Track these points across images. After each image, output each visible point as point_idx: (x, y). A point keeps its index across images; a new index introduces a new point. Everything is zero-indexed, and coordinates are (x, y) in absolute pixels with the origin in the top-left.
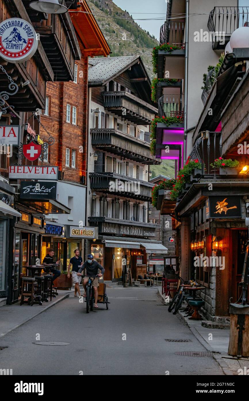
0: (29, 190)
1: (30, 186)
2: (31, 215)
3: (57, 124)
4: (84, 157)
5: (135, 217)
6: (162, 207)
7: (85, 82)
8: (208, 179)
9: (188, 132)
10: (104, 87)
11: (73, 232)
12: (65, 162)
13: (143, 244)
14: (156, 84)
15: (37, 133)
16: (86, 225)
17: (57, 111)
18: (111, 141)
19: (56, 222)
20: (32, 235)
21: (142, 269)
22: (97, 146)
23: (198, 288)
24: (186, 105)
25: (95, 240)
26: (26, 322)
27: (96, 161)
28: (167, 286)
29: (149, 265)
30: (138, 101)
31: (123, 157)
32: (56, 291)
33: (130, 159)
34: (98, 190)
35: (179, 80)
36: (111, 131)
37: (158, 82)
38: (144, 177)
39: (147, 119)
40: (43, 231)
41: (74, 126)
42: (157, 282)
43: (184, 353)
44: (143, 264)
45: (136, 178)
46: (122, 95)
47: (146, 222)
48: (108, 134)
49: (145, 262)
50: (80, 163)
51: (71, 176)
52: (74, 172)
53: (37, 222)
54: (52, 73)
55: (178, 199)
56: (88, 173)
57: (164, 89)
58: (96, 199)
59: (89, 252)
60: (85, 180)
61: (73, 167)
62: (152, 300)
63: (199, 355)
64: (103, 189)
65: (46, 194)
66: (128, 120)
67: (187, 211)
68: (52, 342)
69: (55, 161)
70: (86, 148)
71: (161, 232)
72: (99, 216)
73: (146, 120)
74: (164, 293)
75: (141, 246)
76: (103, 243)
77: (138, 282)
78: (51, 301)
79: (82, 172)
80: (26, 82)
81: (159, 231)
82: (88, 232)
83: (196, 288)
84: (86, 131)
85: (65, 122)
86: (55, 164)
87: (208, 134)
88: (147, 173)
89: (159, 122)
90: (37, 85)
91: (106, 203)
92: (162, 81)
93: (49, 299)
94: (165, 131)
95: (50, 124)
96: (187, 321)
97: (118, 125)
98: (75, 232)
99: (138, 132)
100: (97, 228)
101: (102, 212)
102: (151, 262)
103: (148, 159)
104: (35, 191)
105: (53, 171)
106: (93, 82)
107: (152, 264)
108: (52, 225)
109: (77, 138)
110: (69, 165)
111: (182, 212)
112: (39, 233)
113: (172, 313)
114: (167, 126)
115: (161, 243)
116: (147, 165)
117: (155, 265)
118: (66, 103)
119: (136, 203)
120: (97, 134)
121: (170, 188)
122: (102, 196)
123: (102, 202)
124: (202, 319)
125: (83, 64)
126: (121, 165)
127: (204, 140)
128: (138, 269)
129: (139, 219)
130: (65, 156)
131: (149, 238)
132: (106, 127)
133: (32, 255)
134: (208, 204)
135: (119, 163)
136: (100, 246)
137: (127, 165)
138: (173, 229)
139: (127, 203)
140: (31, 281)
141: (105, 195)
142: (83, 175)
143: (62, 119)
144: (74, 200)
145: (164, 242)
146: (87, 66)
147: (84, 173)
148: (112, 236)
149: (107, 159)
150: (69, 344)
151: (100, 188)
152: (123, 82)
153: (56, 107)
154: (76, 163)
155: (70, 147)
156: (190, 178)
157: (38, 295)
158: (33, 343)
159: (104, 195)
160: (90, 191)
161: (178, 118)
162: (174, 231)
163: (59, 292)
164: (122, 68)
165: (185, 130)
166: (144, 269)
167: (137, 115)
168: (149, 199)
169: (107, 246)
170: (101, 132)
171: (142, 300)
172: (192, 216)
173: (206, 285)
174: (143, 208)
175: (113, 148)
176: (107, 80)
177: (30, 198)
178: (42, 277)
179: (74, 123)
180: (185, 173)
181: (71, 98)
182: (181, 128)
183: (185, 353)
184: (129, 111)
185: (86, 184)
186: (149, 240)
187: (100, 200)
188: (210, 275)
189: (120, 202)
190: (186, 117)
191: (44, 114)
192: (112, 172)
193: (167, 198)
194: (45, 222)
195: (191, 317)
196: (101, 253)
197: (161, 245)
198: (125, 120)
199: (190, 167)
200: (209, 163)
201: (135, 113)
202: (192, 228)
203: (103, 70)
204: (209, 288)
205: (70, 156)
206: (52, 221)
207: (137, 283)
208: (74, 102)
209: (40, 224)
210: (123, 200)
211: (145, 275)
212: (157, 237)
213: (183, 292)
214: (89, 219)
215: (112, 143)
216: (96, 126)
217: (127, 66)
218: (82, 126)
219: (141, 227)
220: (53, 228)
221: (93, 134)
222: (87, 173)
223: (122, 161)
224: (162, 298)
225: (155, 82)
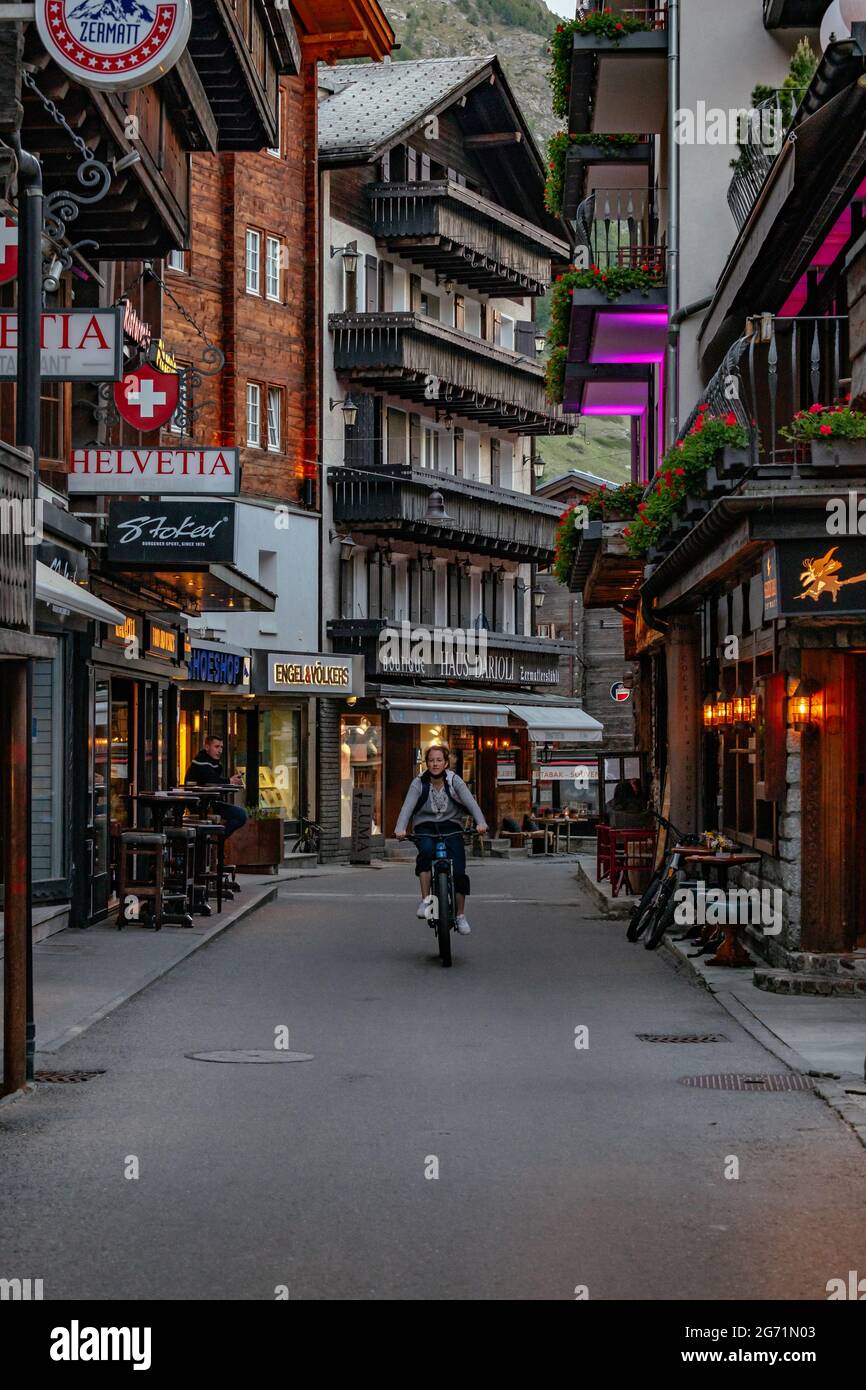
0: (139, 532)
1: (143, 519)
2: (141, 619)
3: (215, 301)
4: (311, 413)
5: (490, 619)
6: (592, 580)
7: (309, 151)
8: (773, 483)
9: (682, 318)
10: (372, 168)
11: (278, 673)
12: (246, 431)
13: (519, 711)
14: (563, 154)
15: (156, 332)
16: (320, 649)
17: (214, 253)
18: (402, 355)
19: (218, 640)
20: (148, 686)
21: (514, 797)
22: (354, 376)
23: (735, 856)
24: (674, 223)
25: (353, 699)
26: (148, 986)
27: (351, 426)
28: (617, 853)
29: (538, 781)
30: (492, 216)
31: (444, 412)
32: (233, 878)
33: (466, 418)
34: (360, 526)
35: (642, 137)
36: (400, 321)
37: (570, 146)
38: (515, 477)
39: (524, 277)
40: (182, 674)
41: (271, 306)
42: (566, 840)
43: (711, 1081)
44: (516, 780)
45: (489, 483)
46: (436, 194)
47: (526, 635)
48: (392, 330)
49: (524, 771)
50: (295, 434)
51: (268, 482)
52: (277, 465)
53: (163, 640)
54: (210, 123)
55: (653, 553)
56: (325, 469)
57: (593, 170)
58: (352, 557)
59: (333, 740)
60: (314, 494)
61: (274, 448)
62: (565, 901)
63: (764, 1085)
64: (377, 524)
65: (198, 544)
66: (459, 283)
67: (688, 593)
68: (253, 1052)
69: (210, 428)
70: (317, 381)
71: (576, 669)
72: (365, 618)
73: (522, 280)
74: (605, 876)
75: (512, 717)
76: (379, 711)
77: (502, 840)
78: (219, 911)
79: (305, 464)
80: (126, 158)
81: (568, 666)
82: (329, 672)
83: (727, 856)
84: (317, 323)
85: (243, 292)
86: (209, 441)
87: (770, 326)
88: (528, 463)
89: (582, 286)
90: (162, 167)
91: (387, 570)
92: (585, 143)
93: (211, 905)
94: (603, 319)
95: (191, 299)
96: (703, 972)
97: (424, 298)
98: (286, 675)
99: (495, 321)
100: (360, 658)
101: (375, 603)
102: (547, 773)
103: (531, 415)
104: (162, 536)
105: (220, 463)
106: (336, 151)
107: (546, 778)
108: (208, 652)
109: (285, 346)
110: (258, 442)
111: (669, 598)
112: (167, 680)
113: (640, 946)
114: (609, 300)
115: (577, 707)
116: (526, 435)
117: (559, 781)
118: (243, 228)
119: (491, 570)
120: (353, 331)
121: (622, 515)
122: (373, 547)
123: (375, 567)
124: (753, 965)
125: (300, 87)
126: (435, 438)
127: (755, 345)
128: (503, 797)
129: (502, 624)
130: (244, 413)
131: (538, 689)
132: (382, 307)
133: (150, 754)
134: (770, 566)
135: (428, 432)
136: (369, 719)
137: (456, 438)
138: (629, 657)
139: (459, 570)
140: (153, 846)
141: (386, 544)
142: (309, 477)
143: (231, 283)
144: (280, 564)
145: (590, 702)
146: (313, 97)
147: (310, 468)
148: (411, 684)
149: (387, 418)
150: (310, 1057)
151: (369, 521)
152: (437, 147)
153: (209, 240)
154: (284, 434)
155: (260, 378)
156: (704, 482)
157: (174, 891)
158: (186, 1057)
159: (382, 542)
160: (334, 532)
161: (645, 272)
162: (631, 663)
163: (241, 879)
164: (436, 98)
165: (673, 311)
166: (523, 797)
167: (490, 262)
168: (536, 554)
169: (395, 721)
170: (368, 326)
171: (529, 904)
172: (705, 611)
173: (765, 845)
174: (516, 587)
175: (409, 379)
176: (383, 144)
177: (144, 559)
178: (191, 830)
179: (274, 297)
180: (686, 462)
181: (261, 208)
182: (653, 306)
183: (717, 1080)
184: (463, 250)
185: (318, 508)
186: (538, 697)
187: (368, 561)
188: (779, 813)
189: (435, 568)
190: (673, 267)
191: (170, 267)
192: (408, 463)
193: (612, 549)
194: (189, 642)
195: (713, 956)
196: (375, 743)
197: (579, 712)
198: (448, 281)
199: (707, 440)
200: (773, 424)
201: (483, 257)
202: (706, 652)
203: (370, 106)
204: (777, 857)
205: (261, 410)
206: (204, 639)
207: (500, 844)
208: (273, 221)
209: (172, 648)
210: (446, 560)
211: (526, 817)
212: (565, 684)
213: (681, 874)
214: (330, 628)
215: (406, 364)
216: (347, 304)
217: (454, 91)
218: (302, 306)
219: (510, 652)
220: (212, 660)
221: (338, 331)
222: (321, 467)
223: (441, 425)
224: (601, 894)
225: (558, 146)
